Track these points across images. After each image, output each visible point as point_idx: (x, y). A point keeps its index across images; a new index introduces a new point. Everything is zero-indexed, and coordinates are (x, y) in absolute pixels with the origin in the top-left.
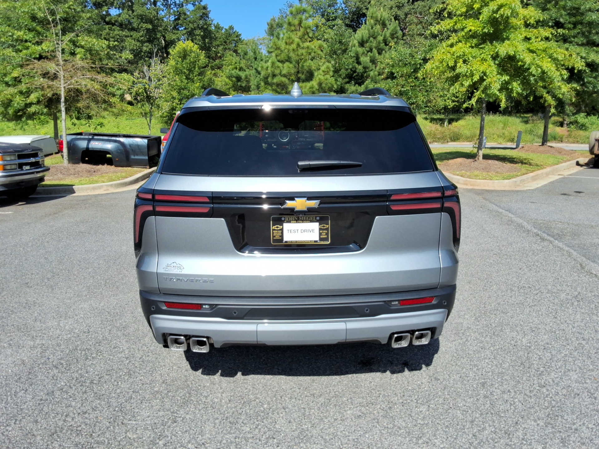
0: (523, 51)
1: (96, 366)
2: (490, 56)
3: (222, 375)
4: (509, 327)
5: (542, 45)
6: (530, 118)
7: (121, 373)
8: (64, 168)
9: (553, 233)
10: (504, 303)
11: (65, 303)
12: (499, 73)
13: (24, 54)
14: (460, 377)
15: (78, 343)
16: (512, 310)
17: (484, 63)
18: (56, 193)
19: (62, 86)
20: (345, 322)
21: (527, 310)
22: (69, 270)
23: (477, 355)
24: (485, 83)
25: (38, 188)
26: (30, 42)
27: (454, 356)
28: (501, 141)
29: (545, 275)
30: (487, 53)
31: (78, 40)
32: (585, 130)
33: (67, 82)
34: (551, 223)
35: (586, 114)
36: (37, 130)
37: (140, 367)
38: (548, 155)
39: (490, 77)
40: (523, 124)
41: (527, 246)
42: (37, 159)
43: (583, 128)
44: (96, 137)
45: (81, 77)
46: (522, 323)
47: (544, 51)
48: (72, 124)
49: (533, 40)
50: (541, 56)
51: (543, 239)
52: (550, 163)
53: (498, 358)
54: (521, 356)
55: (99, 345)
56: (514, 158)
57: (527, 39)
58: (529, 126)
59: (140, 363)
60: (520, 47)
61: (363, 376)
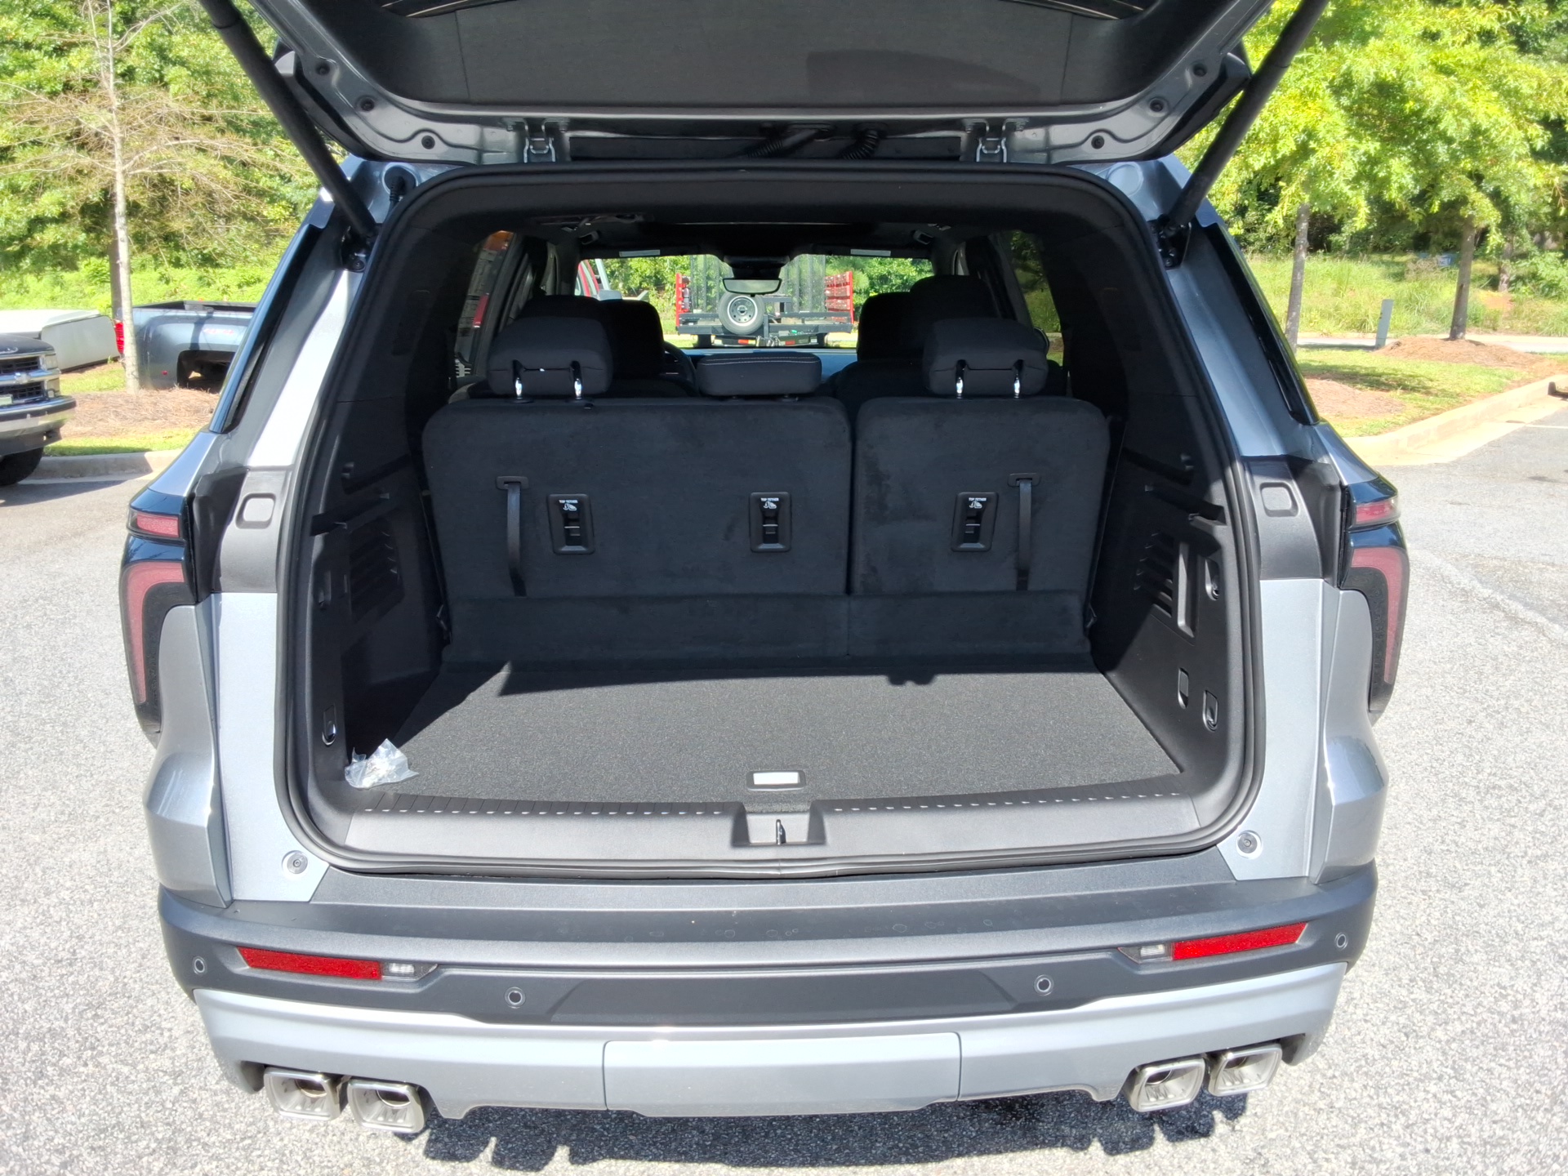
0: (1423, 67)
1: (64, 1110)
2: (1325, 84)
3: (499, 1161)
4: (1480, 942)
5: (1473, 53)
6: (1411, 266)
7: (143, 1144)
8: (127, 402)
9: (1538, 598)
10: (1444, 847)
11: (24, 843)
12: (1352, 133)
13: (20, 82)
14: (1354, 1164)
15: (27, 1007)
16: (1478, 876)
17: (1310, 104)
18: (96, 472)
19: (118, 169)
20: (955, 1030)
21: (1525, 874)
22: (65, 724)
23: (1395, 1063)
24: (1313, 161)
25: (43, 459)
26: (39, 48)
27: (1318, 1070)
28: (1332, 329)
29: (1552, 742)
30: (1317, 75)
31: (171, 43)
32: (1559, 297)
33: (130, 159)
34: (1525, 567)
35: (1561, 255)
36: (87, 299)
37: (212, 1119)
38: (1468, 365)
39: (1328, 144)
40: (1390, 281)
41: (1472, 640)
42: (35, 377)
43: (1553, 294)
44: (218, 314)
45: (170, 143)
46: (1520, 927)
47: (1478, 69)
48: (160, 279)
49: (1447, 37)
50: (1471, 85)
51: (1515, 620)
52: (1478, 387)
53: (1468, 1076)
54: (1543, 1068)
55: (96, 1016)
56: (1380, 375)
57: (1431, 36)
58: (1405, 288)
59: (218, 1098)
60: (1413, 57)
61: (1006, 1165)
